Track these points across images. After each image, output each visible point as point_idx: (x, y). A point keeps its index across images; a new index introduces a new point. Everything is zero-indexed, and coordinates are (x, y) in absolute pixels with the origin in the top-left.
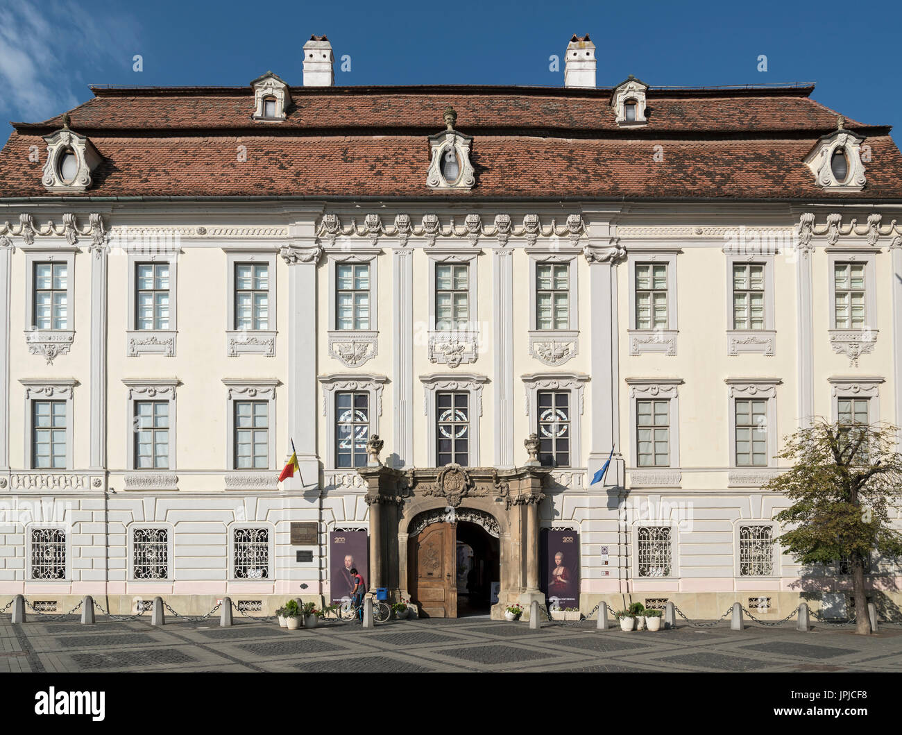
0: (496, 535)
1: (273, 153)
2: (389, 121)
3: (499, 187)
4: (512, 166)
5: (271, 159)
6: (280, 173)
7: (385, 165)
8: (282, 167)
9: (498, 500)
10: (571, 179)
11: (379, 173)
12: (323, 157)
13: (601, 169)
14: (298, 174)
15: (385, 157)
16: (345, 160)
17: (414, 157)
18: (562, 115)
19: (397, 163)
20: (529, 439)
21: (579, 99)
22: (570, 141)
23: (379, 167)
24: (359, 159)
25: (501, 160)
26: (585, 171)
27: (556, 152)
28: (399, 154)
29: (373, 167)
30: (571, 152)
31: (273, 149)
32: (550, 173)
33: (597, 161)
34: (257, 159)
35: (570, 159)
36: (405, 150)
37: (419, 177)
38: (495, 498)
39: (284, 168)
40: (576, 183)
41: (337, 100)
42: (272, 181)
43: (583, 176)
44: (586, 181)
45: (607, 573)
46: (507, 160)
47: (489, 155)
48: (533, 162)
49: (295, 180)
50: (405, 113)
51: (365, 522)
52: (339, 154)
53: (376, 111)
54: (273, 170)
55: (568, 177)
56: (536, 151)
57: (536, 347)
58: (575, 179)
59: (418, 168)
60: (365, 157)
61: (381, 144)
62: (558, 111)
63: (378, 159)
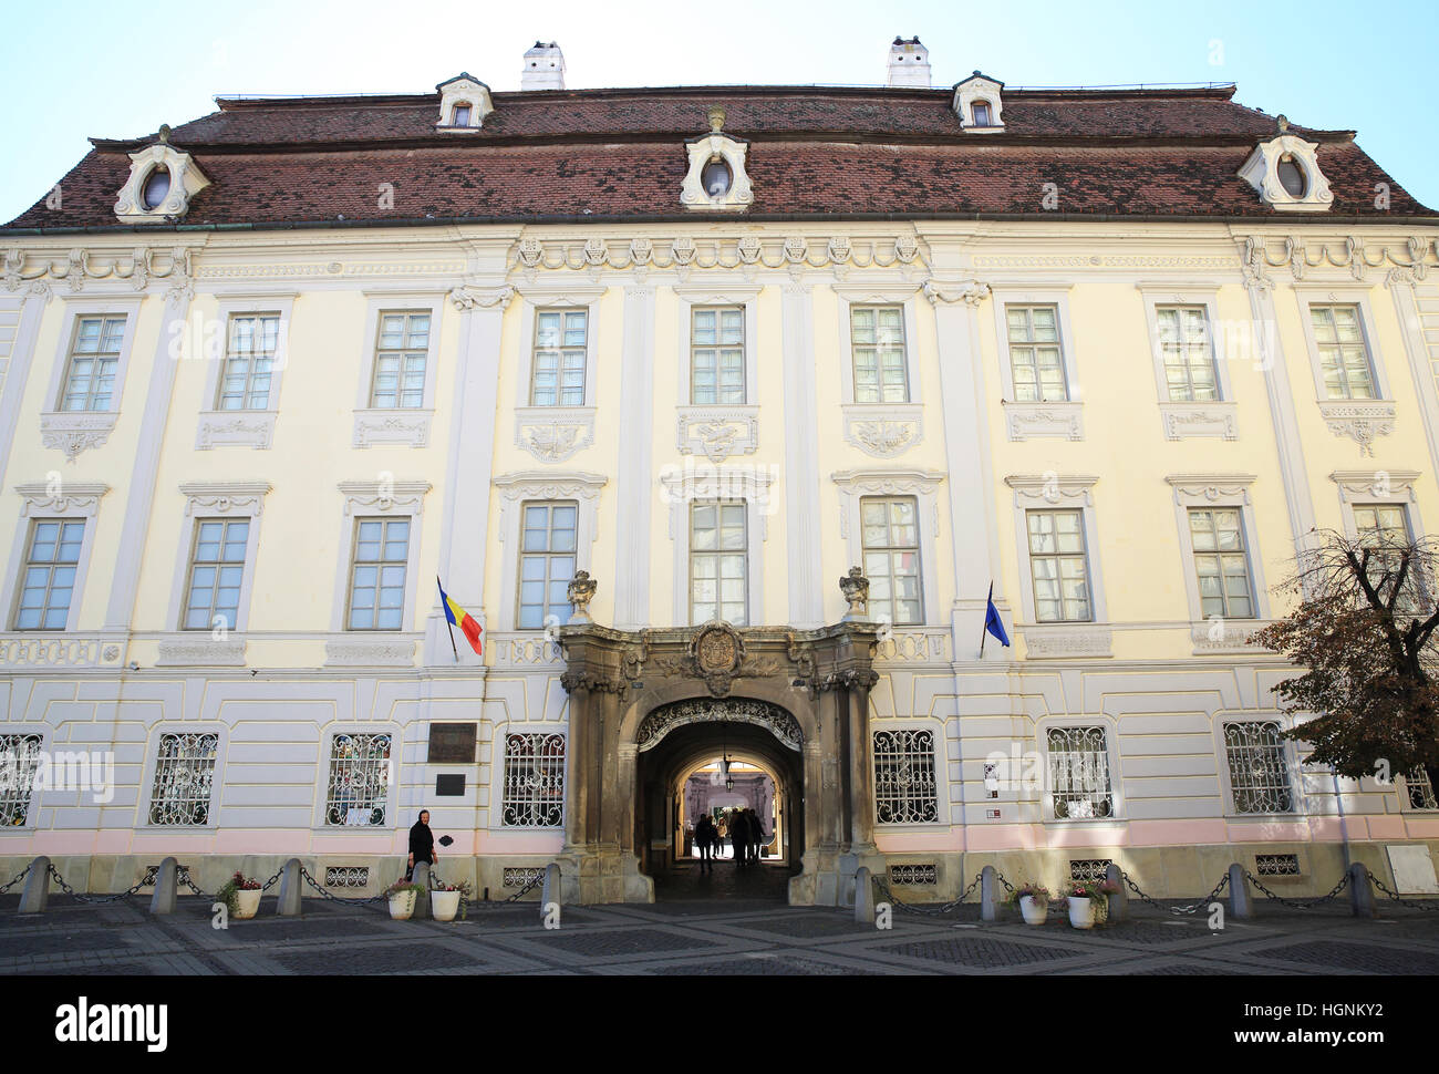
0: (794, 747)
1: (458, 168)
2: (631, 127)
3: (792, 204)
4: (810, 179)
5: (454, 175)
6: (464, 192)
7: (620, 179)
8: (468, 185)
9: (797, 683)
10: (898, 194)
11: (611, 189)
12: (531, 171)
13: (942, 182)
14: (490, 193)
15: (621, 170)
16: (562, 175)
17: (663, 168)
18: (881, 119)
19: (637, 177)
20: (847, 576)
21: (906, 101)
22: (894, 148)
23: (611, 181)
24: (583, 172)
25: (795, 171)
26: (919, 185)
27: (875, 162)
28: (642, 166)
29: (601, 183)
30: (897, 161)
31: (460, 163)
32: (866, 187)
33: (937, 172)
34: (432, 176)
35: (895, 170)
36: (652, 160)
37: (670, 193)
38: (791, 680)
39: (472, 186)
40: (908, 200)
41: (559, 105)
42: (450, 202)
43: (918, 191)
44: (921, 196)
45: (997, 813)
46: (802, 172)
47: (776, 165)
48: (843, 175)
49: (483, 200)
50: (654, 118)
51: (562, 722)
52: (554, 167)
53: (614, 116)
54: (455, 188)
55: (894, 191)
56: (845, 161)
57: (855, 430)
58: (905, 194)
59: (669, 182)
60: (592, 170)
61: (617, 154)
62: (876, 115)
63: (610, 173)
